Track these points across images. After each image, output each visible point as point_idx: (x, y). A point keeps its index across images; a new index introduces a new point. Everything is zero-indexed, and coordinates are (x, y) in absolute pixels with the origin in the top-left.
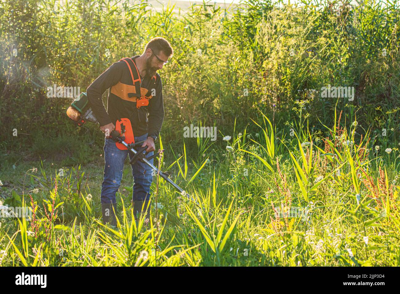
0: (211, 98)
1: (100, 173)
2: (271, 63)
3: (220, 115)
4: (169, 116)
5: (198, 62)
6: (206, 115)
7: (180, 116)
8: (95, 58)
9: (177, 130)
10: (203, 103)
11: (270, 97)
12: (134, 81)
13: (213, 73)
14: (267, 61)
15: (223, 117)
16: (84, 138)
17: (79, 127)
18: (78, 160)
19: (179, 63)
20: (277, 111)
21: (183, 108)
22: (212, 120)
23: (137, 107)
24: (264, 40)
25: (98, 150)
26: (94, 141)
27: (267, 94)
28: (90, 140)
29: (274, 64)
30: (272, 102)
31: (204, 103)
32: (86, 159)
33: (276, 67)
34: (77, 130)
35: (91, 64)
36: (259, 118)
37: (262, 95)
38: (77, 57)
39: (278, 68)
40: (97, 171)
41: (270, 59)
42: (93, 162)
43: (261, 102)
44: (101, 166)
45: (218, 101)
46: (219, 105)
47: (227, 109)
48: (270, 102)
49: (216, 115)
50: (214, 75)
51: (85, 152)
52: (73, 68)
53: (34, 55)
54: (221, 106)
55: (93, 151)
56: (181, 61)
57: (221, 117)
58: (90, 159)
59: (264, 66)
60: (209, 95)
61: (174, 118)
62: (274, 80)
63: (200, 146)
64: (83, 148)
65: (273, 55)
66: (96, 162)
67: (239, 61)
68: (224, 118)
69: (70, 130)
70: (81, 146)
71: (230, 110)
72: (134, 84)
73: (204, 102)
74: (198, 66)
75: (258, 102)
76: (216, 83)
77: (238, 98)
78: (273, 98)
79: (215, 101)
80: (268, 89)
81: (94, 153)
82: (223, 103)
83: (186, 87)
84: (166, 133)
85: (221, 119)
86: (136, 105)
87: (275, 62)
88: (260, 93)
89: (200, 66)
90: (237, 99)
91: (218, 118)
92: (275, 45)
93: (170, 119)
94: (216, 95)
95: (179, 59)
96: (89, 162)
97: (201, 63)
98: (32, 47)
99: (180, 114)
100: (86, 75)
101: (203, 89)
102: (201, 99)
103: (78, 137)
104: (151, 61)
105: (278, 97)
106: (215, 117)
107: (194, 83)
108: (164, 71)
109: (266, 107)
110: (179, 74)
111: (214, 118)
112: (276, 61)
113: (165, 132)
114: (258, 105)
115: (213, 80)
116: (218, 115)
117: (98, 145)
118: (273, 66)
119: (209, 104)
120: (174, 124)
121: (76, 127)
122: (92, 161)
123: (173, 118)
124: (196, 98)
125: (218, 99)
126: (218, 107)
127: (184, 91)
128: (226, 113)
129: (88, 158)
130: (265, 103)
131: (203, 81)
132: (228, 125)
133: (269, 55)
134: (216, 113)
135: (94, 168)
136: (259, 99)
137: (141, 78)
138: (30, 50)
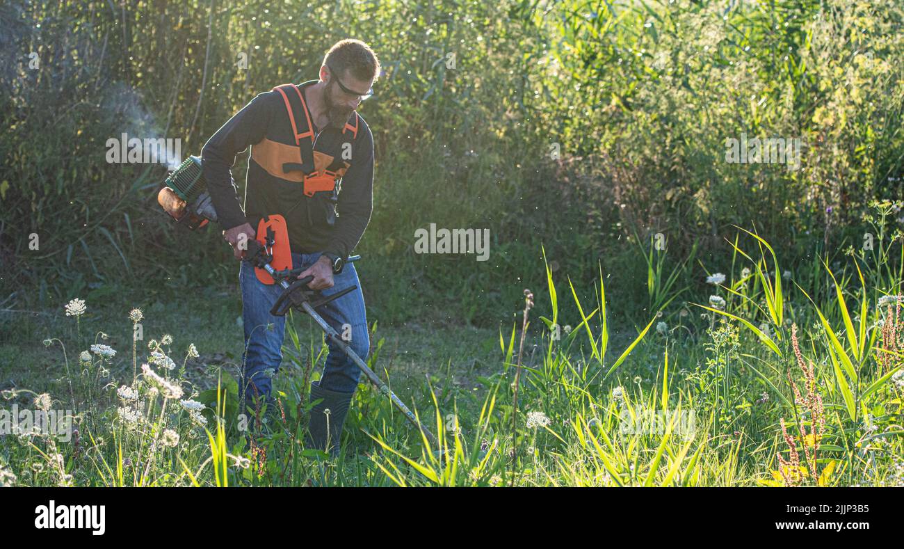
0: (691, 186)
1: (431, 345)
2: (832, 113)
3: (709, 226)
4: (594, 224)
5: (664, 106)
6: (678, 224)
7: (619, 224)
8: (434, 86)
9: (611, 255)
10: (671, 199)
11: (825, 192)
12: (297, 137)
13: (698, 131)
14: (823, 108)
15: (715, 231)
16: (401, 264)
17: (391, 240)
18: (385, 313)
19: (627, 105)
20: (840, 222)
21: (626, 207)
22: (691, 236)
23: (306, 193)
24: (820, 60)
25: (431, 293)
26: (422, 273)
27: (820, 182)
28: (414, 270)
29: (840, 115)
30: (829, 202)
31: (675, 199)
32: (403, 312)
33: (843, 122)
34: (387, 246)
35: (426, 97)
36: (797, 237)
37: (808, 184)
38: (394, 82)
39: (847, 125)
40: (425, 340)
41: (830, 104)
42: (418, 320)
43: (804, 200)
44: (433, 328)
45: (705, 195)
46: (707, 205)
47: (725, 214)
48: (824, 203)
49: (699, 226)
50: (700, 136)
51: (400, 295)
52: (384, 105)
53: (300, 73)
54: (711, 206)
55: (419, 296)
56: (630, 100)
57: (711, 230)
58: (411, 313)
59: (816, 119)
60: (687, 180)
61: (606, 228)
62: (835, 151)
63: (655, 294)
64: (396, 287)
65: (838, 94)
66: (424, 321)
67: (765, 105)
68: (719, 233)
69: (371, 245)
70: (393, 282)
71: (732, 217)
72: (297, 142)
73: (674, 195)
74: (664, 113)
75: (797, 202)
76: (702, 154)
77: (754, 190)
78: (832, 193)
79: (699, 194)
80: (822, 173)
81: (422, 300)
82: (717, 199)
83: (636, 159)
84: (586, 261)
85: (712, 235)
86: (302, 189)
87: (841, 110)
88: (804, 181)
89: (668, 114)
90: (749, 191)
91: (705, 233)
92: (844, 74)
93: (596, 230)
94: (702, 181)
95: (626, 96)
96: (409, 319)
97: (672, 106)
98: (296, 55)
99: (619, 220)
100: (412, 122)
101: (673, 165)
102: (668, 189)
103: (388, 261)
104: (330, 91)
105: (843, 191)
106: (698, 230)
107: (654, 151)
108: (590, 121)
109: (815, 213)
110: (623, 129)
111: (695, 233)
112: (843, 110)
113: (582, 259)
114: (796, 209)
115: (698, 145)
116: (704, 226)
117: (432, 282)
118: (837, 119)
119: (685, 201)
120: (605, 241)
121: (384, 239)
122: (416, 318)
123: (603, 229)
124: (658, 186)
125: (708, 189)
126: (705, 209)
127: (630, 168)
128: (723, 222)
129: (407, 309)
130: (814, 205)
131: (673, 147)
132: (725, 251)
133: (828, 95)
134: (699, 221)
135: (419, 334)
136: (799, 193)
137: (315, 130)
138: (291, 60)
